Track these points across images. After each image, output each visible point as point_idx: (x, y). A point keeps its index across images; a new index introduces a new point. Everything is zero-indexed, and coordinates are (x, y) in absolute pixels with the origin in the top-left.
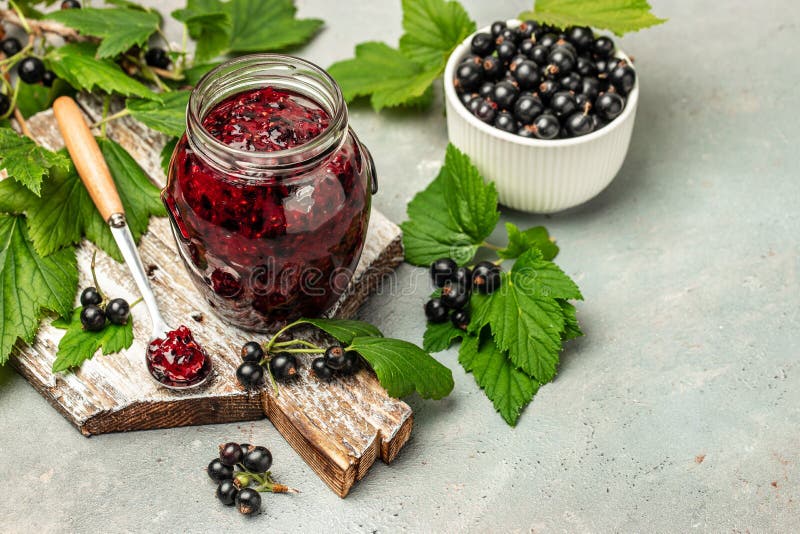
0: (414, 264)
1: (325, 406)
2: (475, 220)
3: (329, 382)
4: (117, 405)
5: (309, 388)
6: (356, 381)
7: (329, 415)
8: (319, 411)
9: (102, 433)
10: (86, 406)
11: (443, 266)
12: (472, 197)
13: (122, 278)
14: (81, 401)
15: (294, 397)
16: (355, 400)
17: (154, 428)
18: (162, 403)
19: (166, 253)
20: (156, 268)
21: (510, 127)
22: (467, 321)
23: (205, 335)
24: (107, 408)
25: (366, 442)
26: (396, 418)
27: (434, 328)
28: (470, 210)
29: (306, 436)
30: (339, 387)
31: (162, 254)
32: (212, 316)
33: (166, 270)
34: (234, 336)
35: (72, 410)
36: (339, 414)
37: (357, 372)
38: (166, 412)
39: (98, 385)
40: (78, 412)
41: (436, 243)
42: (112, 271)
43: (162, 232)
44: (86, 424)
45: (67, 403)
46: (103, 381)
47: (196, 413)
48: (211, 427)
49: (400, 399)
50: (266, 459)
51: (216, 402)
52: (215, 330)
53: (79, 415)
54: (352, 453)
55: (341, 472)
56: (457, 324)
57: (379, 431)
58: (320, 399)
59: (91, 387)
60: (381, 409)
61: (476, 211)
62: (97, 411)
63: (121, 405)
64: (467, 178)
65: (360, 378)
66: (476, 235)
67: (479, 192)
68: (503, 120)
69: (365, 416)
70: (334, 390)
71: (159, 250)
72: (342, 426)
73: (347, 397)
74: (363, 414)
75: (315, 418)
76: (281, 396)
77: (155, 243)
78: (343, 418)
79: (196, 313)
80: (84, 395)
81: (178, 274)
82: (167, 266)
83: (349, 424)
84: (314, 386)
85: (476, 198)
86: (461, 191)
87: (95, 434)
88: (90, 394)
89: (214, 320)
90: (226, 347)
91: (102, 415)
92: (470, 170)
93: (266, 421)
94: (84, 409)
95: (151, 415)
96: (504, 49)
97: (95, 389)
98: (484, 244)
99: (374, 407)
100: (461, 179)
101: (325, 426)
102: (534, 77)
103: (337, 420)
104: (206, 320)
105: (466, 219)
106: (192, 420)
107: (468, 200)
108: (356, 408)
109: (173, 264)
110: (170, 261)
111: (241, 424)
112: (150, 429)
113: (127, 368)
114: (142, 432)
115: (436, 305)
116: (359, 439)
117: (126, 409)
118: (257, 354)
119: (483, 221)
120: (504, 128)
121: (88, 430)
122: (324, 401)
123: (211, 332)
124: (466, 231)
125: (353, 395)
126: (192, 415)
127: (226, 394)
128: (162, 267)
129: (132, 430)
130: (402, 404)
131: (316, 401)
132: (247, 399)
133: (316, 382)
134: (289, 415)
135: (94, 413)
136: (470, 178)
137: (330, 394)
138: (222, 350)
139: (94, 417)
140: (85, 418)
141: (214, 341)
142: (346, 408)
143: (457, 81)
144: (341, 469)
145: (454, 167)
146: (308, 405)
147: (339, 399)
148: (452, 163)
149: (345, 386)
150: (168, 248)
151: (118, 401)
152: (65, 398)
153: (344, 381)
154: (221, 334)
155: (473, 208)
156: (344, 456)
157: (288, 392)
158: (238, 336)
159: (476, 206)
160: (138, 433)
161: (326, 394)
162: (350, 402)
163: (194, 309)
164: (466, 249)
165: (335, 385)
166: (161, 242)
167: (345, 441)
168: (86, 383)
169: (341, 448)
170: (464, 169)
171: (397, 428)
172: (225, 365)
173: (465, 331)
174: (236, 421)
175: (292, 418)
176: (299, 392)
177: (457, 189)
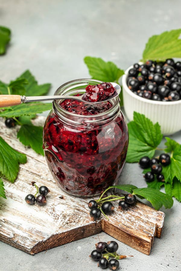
0: (130, 163)
1: (130, 220)
2: (152, 139)
3: (127, 210)
4: (45, 238)
5: (120, 215)
6: (138, 208)
7: (133, 223)
8: (128, 222)
9: (39, 252)
10: (31, 242)
11: (145, 160)
12: (149, 130)
13: (23, 189)
14: (28, 241)
15: (115, 219)
16: (141, 215)
17: (59, 245)
18: (63, 233)
19: (36, 176)
20: (35, 182)
21: (159, 99)
22: (163, 178)
23: (68, 203)
24: (41, 240)
25: (153, 229)
26: (160, 218)
27: (150, 184)
28: (149, 136)
29: (128, 233)
30: (132, 211)
31: (35, 177)
32: (67, 196)
33: (39, 182)
34: (79, 201)
35: (25, 245)
36: (136, 221)
37: (136, 204)
38: (64, 237)
39: (33, 232)
40: (28, 245)
41: (137, 152)
42: (17, 187)
43: (30, 168)
44: (33, 250)
45: (21, 243)
46: (35, 230)
47: (76, 235)
48: (82, 240)
49: (158, 210)
50: (116, 246)
51: (83, 228)
52: (70, 201)
53: (28, 246)
54: (150, 235)
55: (148, 244)
56: (160, 180)
57: (156, 224)
58: (126, 217)
59: (29, 234)
60: (153, 216)
61: (152, 136)
62: (37, 243)
63: (46, 238)
64: (145, 123)
65: (138, 206)
66: (153, 145)
67: (152, 128)
68: (156, 97)
69: (148, 220)
70: (130, 213)
71: (32, 175)
72: (140, 226)
73: (137, 214)
74: (146, 219)
75: (128, 225)
76: (110, 219)
77: (30, 173)
78: (139, 223)
79: (60, 196)
80: (28, 237)
81: (45, 183)
82: (39, 181)
83: (142, 224)
84: (121, 213)
85: (151, 130)
86: (143, 129)
87: (36, 254)
88: (31, 236)
89: (68, 197)
90: (78, 206)
91: (39, 244)
92: (146, 120)
93: (103, 233)
94: (30, 243)
95: (58, 240)
96: (144, 72)
97: (32, 234)
98: (157, 148)
99: (149, 215)
100: (142, 124)
101: (134, 227)
102: (161, 79)
103: (137, 224)
104: (65, 198)
105: (148, 139)
106: (74, 239)
107: (147, 132)
108: (143, 218)
109: (41, 180)
110: (39, 179)
111: (93, 236)
112: (58, 246)
113: (42, 223)
114: (55, 248)
115: (149, 174)
116: (149, 229)
117: (49, 239)
118: (95, 205)
119: (156, 139)
120: (157, 100)
121: (33, 252)
122: (128, 218)
123: (69, 202)
124: (149, 145)
125: (139, 213)
126: (74, 236)
127: (87, 224)
128: (37, 181)
129: (51, 248)
130: (160, 212)
131: (125, 219)
132: (96, 224)
133: (121, 212)
134: (117, 226)
135: (36, 244)
136: (147, 123)
137: (129, 215)
138: (77, 208)
139: (36, 245)
140: (32, 247)
141: (72, 205)
142: (138, 218)
143: (130, 87)
144: (148, 242)
145: (138, 121)
146: (122, 220)
147: (134, 216)
148: (137, 119)
149: (134, 210)
150: (36, 174)
151: (45, 237)
152: (20, 241)
153: (132, 208)
154: (74, 201)
155: (151, 135)
156: (147, 237)
157: (112, 218)
158: (81, 201)
159: (151, 134)
160: (53, 249)
161: (128, 215)
162: (139, 216)
163: (58, 195)
164: (150, 152)
165: (130, 210)
166: (32, 172)
167: (145, 231)
168: (27, 232)
169: (144, 234)
170: (143, 120)
171: (163, 221)
172: (82, 213)
173: (164, 182)
174: (91, 236)
175: (118, 227)
176: (116, 217)
177: (141, 129)
